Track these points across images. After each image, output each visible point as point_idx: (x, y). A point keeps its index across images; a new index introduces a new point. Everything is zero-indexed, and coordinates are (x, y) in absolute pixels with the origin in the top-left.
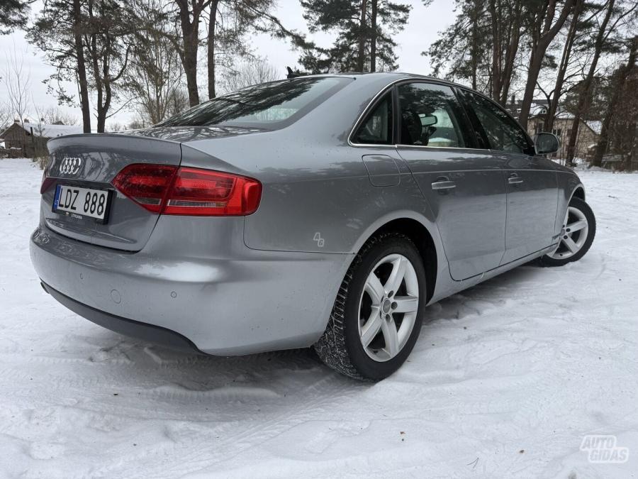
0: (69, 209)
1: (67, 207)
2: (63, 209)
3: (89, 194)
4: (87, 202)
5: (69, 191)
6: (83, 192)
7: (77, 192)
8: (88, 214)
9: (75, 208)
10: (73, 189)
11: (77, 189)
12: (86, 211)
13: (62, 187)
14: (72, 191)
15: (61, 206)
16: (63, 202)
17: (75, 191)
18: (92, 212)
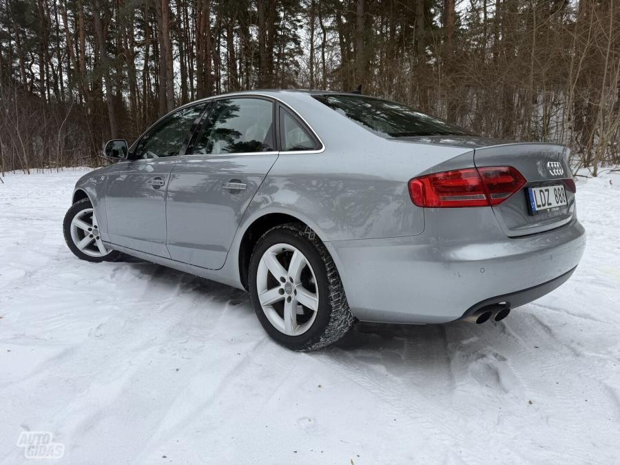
0: (547, 207)
1: (544, 205)
2: (542, 208)
3: (555, 189)
4: (556, 196)
5: (541, 191)
6: (551, 189)
7: (547, 190)
8: (560, 204)
9: (550, 204)
10: (543, 189)
11: (546, 188)
12: (558, 203)
13: (533, 189)
14: (544, 191)
15: (539, 206)
16: (539, 203)
17: (546, 190)
18: (561, 202)
